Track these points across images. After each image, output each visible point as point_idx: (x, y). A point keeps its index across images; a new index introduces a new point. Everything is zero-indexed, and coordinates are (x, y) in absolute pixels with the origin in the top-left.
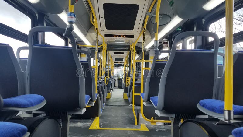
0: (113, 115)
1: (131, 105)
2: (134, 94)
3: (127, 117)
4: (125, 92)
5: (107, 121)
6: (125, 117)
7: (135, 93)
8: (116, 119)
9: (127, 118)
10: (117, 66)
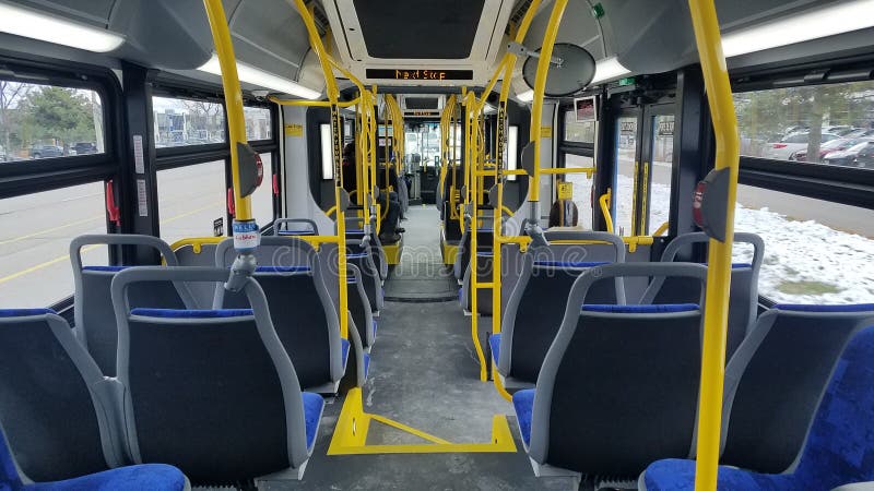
0: (409, 344)
1: (466, 314)
2: (475, 285)
3: (456, 346)
4: (447, 239)
5: (389, 369)
6: (448, 348)
7: (479, 280)
8: (419, 357)
9: (454, 350)
10: (414, 124)
